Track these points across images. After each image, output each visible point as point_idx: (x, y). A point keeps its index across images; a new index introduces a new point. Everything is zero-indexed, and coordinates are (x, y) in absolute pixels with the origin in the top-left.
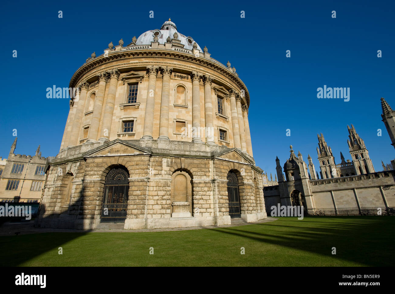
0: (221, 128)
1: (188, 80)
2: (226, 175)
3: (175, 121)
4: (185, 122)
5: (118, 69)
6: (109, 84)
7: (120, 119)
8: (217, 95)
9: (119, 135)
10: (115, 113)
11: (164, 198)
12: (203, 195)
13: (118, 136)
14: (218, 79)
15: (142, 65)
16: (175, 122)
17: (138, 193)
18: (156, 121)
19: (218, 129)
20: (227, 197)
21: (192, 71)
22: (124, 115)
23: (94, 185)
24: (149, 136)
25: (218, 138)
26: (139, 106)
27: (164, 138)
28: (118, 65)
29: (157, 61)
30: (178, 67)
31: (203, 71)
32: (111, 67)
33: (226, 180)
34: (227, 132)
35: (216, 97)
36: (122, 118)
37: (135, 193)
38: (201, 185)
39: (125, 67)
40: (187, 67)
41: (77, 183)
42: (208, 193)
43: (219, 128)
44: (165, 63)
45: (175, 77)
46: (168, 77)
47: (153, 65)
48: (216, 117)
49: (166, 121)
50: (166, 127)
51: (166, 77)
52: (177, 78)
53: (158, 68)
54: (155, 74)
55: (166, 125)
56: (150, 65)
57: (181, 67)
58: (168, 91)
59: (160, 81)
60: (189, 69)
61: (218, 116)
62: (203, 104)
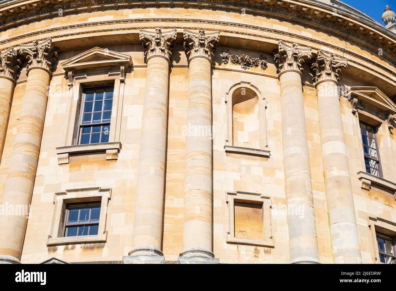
0: (379, 224)
1: (266, 73)
3: (231, 199)
5: (54, 40)
6: (25, 86)
7: (58, 194)
8: (359, 113)
9: (52, 246)
10: (41, 175)
13: (49, 250)
14: (359, 64)
15: (124, 29)
16: (232, 203)
18: (172, 200)
19: (370, 226)
21: (276, 42)
22: (70, 181)
26: (116, 154)
28: (52, 30)
30: (233, 33)
31: (312, 40)
32: (29, 35)
35: (355, 121)
36: (63, 190)
39: (72, 35)
40: (263, 29)
43: (373, 224)
45: (226, 62)
46: (204, 64)
47: (160, 28)
48: (362, 188)
49: (205, 200)
50: (204, 219)
51: (200, 62)
52: (230, 64)
53: (174, 37)
54: (165, 55)
55: (205, 212)
56: (150, 28)
57: (245, 32)
58: (206, 106)
59: (181, 75)
60: (269, 37)
61: (367, 184)
62: (315, 145)
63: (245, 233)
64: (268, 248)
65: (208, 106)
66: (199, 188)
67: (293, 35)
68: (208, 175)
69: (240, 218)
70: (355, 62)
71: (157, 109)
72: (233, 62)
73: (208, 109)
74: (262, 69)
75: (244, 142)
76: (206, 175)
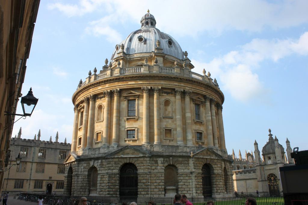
0: (198, 131)
1: (172, 95)
2: (201, 168)
4: (171, 130)
5: (120, 88)
9: (126, 141)
11: (160, 184)
12: (185, 182)
14: (195, 91)
15: (138, 86)
16: (164, 130)
17: (144, 181)
20: (202, 183)
22: (127, 125)
23: (115, 176)
25: (196, 140)
26: (138, 119)
28: (119, 85)
29: (149, 82)
31: (184, 86)
32: (114, 86)
33: (200, 171)
34: (203, 133)
35: (194, 105)
36: (126, 128)
37: (142, 181)
38: (184, 176)
39: (125, 87)
41: (101, 175)
42: (188, 181)
43: (196, 131)
44: (155, 84)
47: (147, 86)
51: (156, 95)
52: (164, 94)
53: (150, 88)
57: (167, 86)
60: (174, 87)
61: (195, 122)
63: (168, 137)
64: (172, 140)
67: (179, 86)
69: (167, 133)
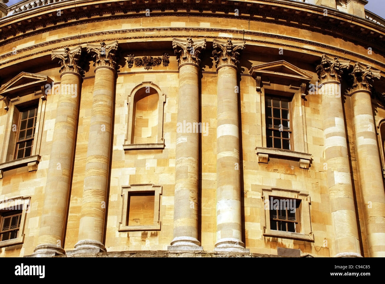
0: (276, 194)
1: (168, 69)
3: (126, 193)
4: (152, 193)
16: (126, 196)
18: (76, 200)
19: (263, 198)
24: (48, 248)
25: (264, 228)
26: (35, 166)
27: (84, 249)
29: (77, 34)
34: (304, 202)
39: (4, 63)
40: (159, 30)
43: (267, 195)
44: (98, 34)
45: (131, 66)
46: (105, 73)
47: (67, 47)
48: (259, 162)
49: (96, 198)
50: (93, 215)
51: (101, 72)
52: (134, 67)
53: (79, 53)
54: (73, 71)
55: (94, 208)
56: (61, 48)
57: (142, 36)
58: (104, 112)
59: (91, 85)
60: (166, 36)
61: (264, 158)
62: (211, 130)
63: (138, 221)
64: (155, 231)
65: (105, 112)
66: (90, 188)
67: (189, 29)
68: (101, 175)
69: (135, 208)
70: (257, 41)
71: (63, 122)
72: (137, 65)
73: (105, 115)
74: (164, 66)
75: (148, 137)
76: (98, 175)
